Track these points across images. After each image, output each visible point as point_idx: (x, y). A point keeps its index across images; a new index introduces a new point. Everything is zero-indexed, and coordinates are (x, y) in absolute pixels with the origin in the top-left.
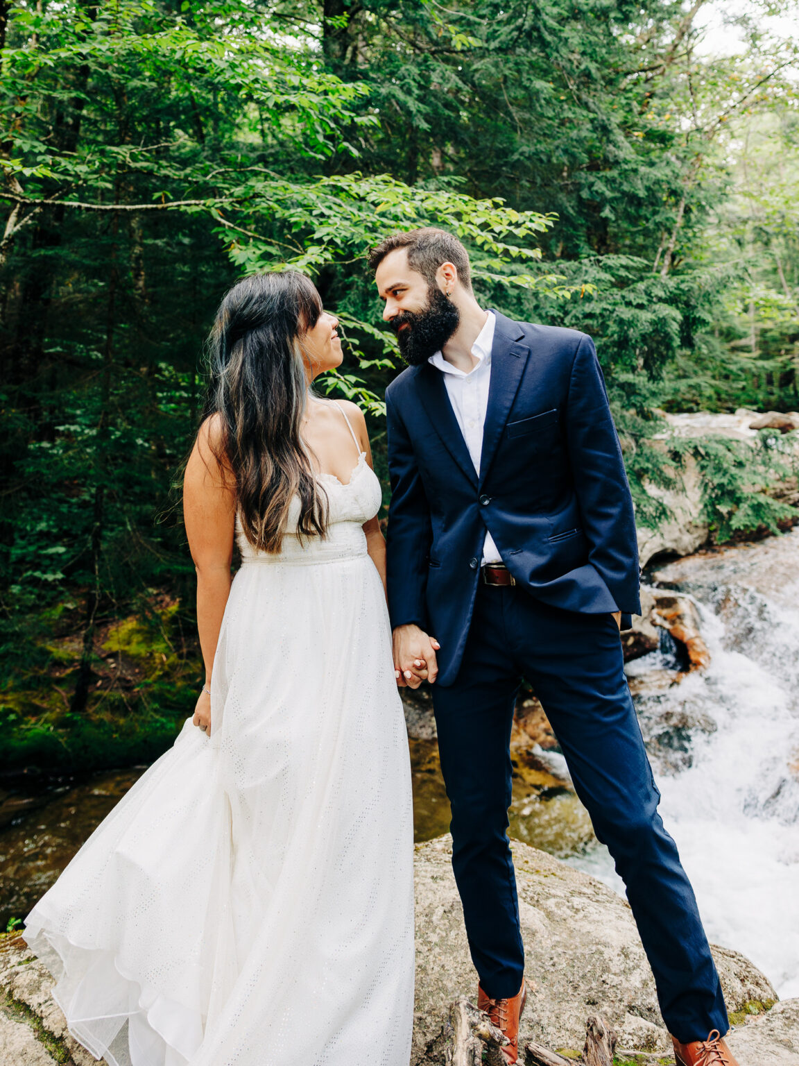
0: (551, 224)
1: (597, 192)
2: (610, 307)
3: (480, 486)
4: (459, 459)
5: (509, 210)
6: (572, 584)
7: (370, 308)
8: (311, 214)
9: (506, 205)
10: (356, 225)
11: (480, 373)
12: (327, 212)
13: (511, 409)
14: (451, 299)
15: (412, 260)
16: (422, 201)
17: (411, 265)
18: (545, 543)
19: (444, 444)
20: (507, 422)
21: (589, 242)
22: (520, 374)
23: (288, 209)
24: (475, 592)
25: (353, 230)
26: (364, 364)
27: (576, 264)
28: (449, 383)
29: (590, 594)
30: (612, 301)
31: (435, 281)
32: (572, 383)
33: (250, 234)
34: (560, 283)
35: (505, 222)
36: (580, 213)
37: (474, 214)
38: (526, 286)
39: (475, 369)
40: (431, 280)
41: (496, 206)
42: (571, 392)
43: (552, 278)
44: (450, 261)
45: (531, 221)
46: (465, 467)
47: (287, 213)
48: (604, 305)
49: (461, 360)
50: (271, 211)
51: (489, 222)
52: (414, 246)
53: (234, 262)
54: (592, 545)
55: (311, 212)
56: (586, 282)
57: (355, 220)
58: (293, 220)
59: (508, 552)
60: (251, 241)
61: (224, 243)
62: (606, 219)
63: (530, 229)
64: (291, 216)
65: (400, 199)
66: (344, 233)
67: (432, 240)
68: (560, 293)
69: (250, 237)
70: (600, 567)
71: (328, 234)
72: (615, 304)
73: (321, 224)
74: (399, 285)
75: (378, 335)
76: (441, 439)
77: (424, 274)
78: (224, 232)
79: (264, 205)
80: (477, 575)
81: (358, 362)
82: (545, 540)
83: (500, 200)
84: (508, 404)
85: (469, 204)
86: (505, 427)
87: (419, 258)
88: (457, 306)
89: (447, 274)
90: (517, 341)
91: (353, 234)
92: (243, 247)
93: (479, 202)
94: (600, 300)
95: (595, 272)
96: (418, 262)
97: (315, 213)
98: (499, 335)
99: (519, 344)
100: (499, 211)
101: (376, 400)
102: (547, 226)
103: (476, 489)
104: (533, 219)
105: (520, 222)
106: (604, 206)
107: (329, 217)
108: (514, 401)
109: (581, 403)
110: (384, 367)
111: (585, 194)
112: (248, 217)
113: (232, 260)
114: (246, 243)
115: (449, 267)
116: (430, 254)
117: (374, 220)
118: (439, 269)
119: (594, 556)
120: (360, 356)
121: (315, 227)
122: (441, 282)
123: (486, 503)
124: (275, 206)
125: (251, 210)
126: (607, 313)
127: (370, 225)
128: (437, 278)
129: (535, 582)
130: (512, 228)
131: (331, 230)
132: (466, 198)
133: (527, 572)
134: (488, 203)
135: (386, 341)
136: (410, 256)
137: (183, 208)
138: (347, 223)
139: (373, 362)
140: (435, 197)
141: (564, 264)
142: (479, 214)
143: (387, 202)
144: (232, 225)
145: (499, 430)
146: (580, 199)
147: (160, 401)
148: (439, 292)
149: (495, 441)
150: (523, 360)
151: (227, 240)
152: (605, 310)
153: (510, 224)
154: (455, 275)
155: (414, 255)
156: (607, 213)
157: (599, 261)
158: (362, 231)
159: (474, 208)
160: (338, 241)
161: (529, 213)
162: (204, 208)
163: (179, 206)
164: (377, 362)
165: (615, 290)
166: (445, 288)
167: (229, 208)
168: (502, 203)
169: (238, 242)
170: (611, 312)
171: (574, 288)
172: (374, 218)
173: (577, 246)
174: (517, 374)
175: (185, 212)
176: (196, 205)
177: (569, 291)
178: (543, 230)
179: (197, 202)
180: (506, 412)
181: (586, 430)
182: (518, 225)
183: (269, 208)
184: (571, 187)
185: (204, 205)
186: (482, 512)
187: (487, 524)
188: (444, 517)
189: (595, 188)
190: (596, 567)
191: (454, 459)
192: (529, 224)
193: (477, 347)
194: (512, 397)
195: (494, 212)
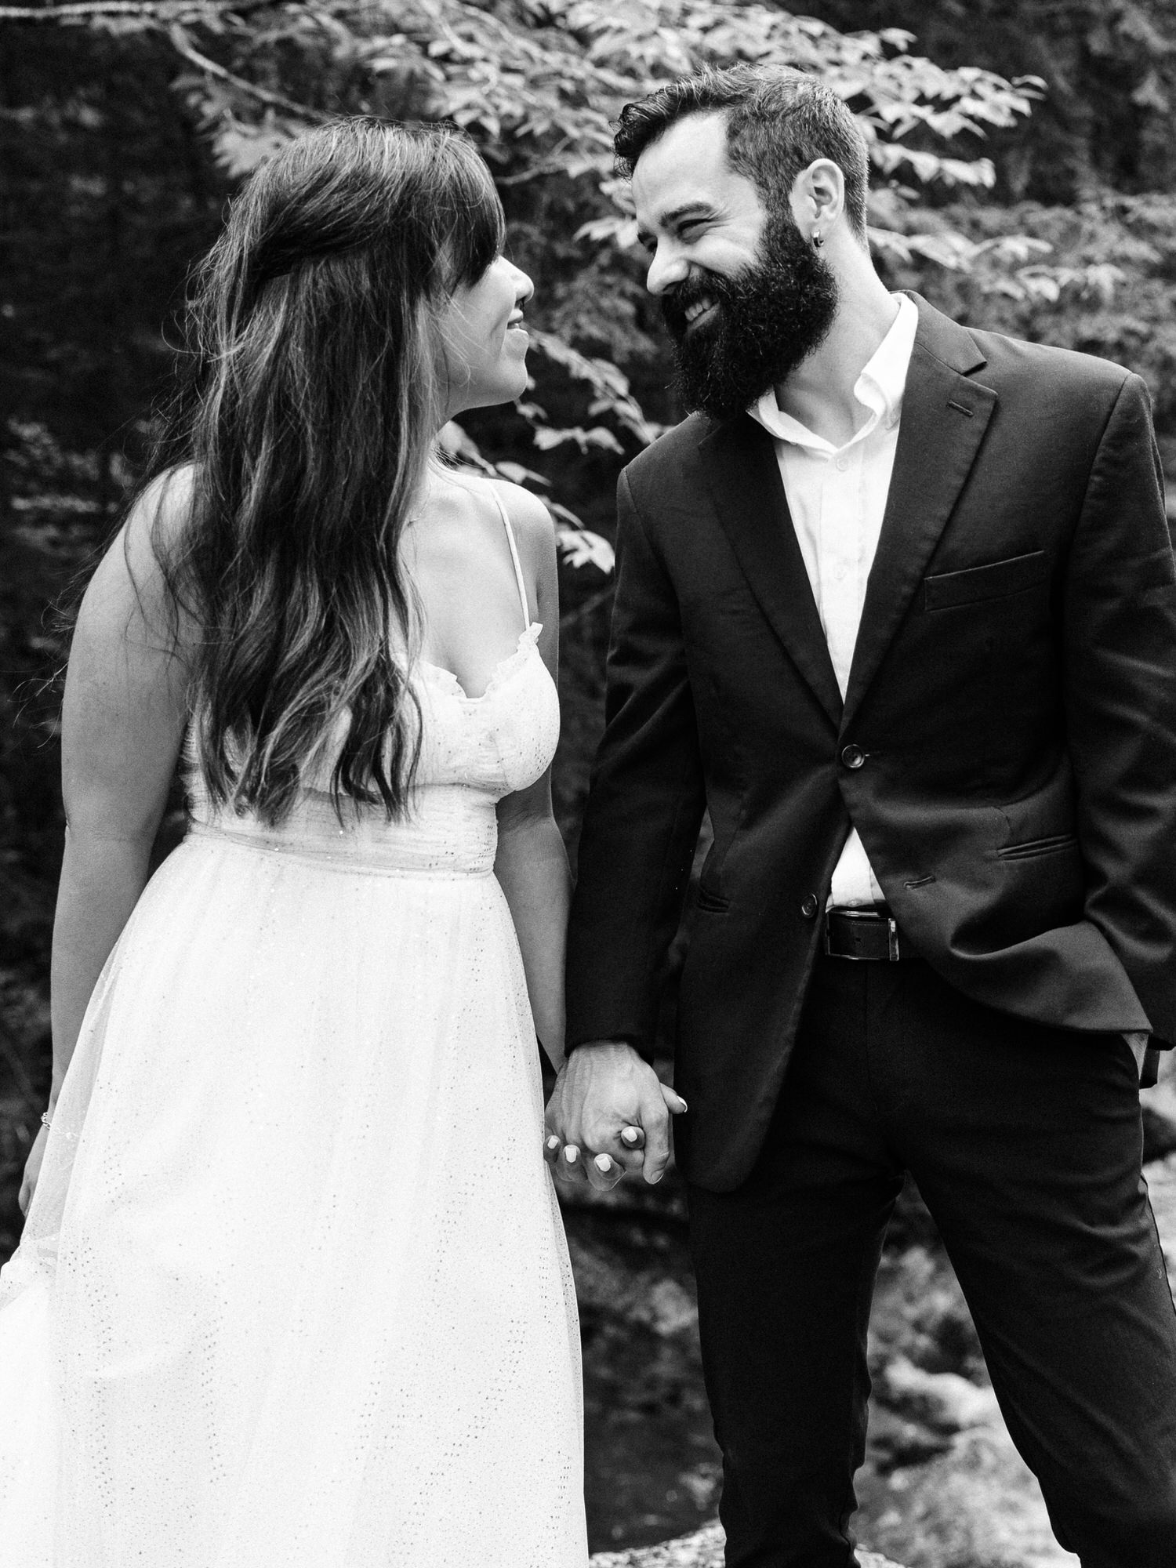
0: (1024, 107)
1: (1127, 37)
2: (1142, 327)
3: (844, 723)
4: (802, 655)
5: (920, 63)
6: (1047, 961)
7: (558, 303)
8: (425, 53)
9: (914, 50)
10: (534, 83)
11: (870, 446)
12: (464, 49)
13: (940, 541)
14: (821, 253)
15: (737, 144)
16: (705, 30)
17: (735, 158)
18: (988, 860)
19: (765, 616)
20: (925, 571)
21: (1096, 162)
22: (971, 456)
23: (366, 36)
24: (806, 974)
25: (531, 98)
26: (547, 438)
27: (1068, 214)
28: (790, 470)
29: (1088, 988)
30: (1145, 310)
31: (786, 205)
32: (1092, 488)
33: (267, 96)
34: (1034, 259)
35: (910, 95)
36: (1081, 88)
37: (834, 71)
38: (951, 262)
39: (859, 436)
40: (778, 200)
41: (889, 52)
42: (1086, 512)
43: (1017, 246)
44: (829, 156)
45: (974, 95)
46: (814, 678)
47: (365, 47)
48: (1129, 321)
49: (824, 412)
50: (322, 42)
51: (872, 93)
52: (746, 109)
53: (227, 168)
54: (1100, 877)
55: (424, 46)
56: (1088, 262)
57: (536, 70)
58: (380, 64)
59: (898, 881)
60: (270, 115)
61: (202, 116)
62: (1148, 110)
63: (971, 117)
64: (374, 55)
65: (652, 23)
66: (507, 107)
67: (790, 99)
68: (1034, 285)
69: (266, 105)
70: (1111, 927)
71: (468, 107)
72: (1155, 320)
73: (449, 78)
74: (699, 207)
75: (581, 367)
76: (759, 605)
77: (762, 184)
78: (200, 89)
79: (306, 22)
80: (815, 936)
81: (532, 434)
82: (990, 853)
83: (898, 36)
84: (934, 529)
85: (824, 42)
86: (920, 584)
87: (756, 141)
88: (833, 273)
89: (820, 191)
90: (967, 374)
91: (529, 108)
92: (251, 130)
93: (847, 41)
94: (1118, 308)
95: (1111, 237)
96: (751, 153)
97: (436, 49)
98: (923, 357)
99: (972, 381)
100: (896, 67)
101: (574, 528)
102: (1015, 113)
103: (834, 730)
104: (981, 89)
105: (948, 94)
106: (1142, 74)
107: (468, 62)
108: (949, 523)
109: (1109, 541)
110: (593, 446)
111: (1098, 43)
112: (263, 51)
113: (223, 162)
114: (257, 118)
115: (824, 173)
116: (785, 133)
117: (580, 73)
118: (802, 176)
119: (1101, 904)
120: (537, 418)
121: (435, 85)
122: (801, 208)
123: (858, 762)
124: (337, 27)
125: (272, 35)
126: (1132, 342)
127: (568, 86)
128: (794, 198)
129: (960, 948)
130: (925, 112)
131: (473, 95)
132: (816, 27)
133: (949, 928)
134: (869, 43)
135: (598, 381)
136: (733, 133)
137: (99, 22)
138: (516, 81)
139: (567, 434)
140: (738, 23)
141: (1039, 215)
142: (846, 71)
143: (620, 30)
144: (221, 72)
145: (906, 590)
146: (1084, 51)
147: (18, 517)
148: (795, 231)
149: (894, 616)
150: (980, 424)
151: (209, 110)
152: (1131, 333)
153: (921, 100)
154: (839, 195)
155: (746, 132)
156: (1149, 92)
157: (1123, 211)
158: (553, 102)
159: (832, 55)
160: (493, 126)
161: (969, 74)
162: (152, 24)
163: (88, 16)
164: (579, 435)
165: (1157, 285)
166: (811, 226)
167: (217, 27)
168: (902, 46)
169: (238, 117)
170: (1145, 339)
171: (1066, 275)
172: (582, 69)
173: (1071, 174)
174: (961, 456)
175: (105, 32)
176: (132, 14)
177: (1055, 279)
178: (1002, 120)
179: (135, 7)
180: (927, 547)
181: (1112, 606)
182: (942, 104)
183: (320, 31)
184: (1063, 22)
185: (153, 15)
186: (844, 783)
187: (854, 814)
188: (746, 795)
189: (1125, 26)
190: (1101, 928)
191: (787, 655)
192: (969, 105)
193: (870, 381)
194: (944, 511)
195: (883, 68)
